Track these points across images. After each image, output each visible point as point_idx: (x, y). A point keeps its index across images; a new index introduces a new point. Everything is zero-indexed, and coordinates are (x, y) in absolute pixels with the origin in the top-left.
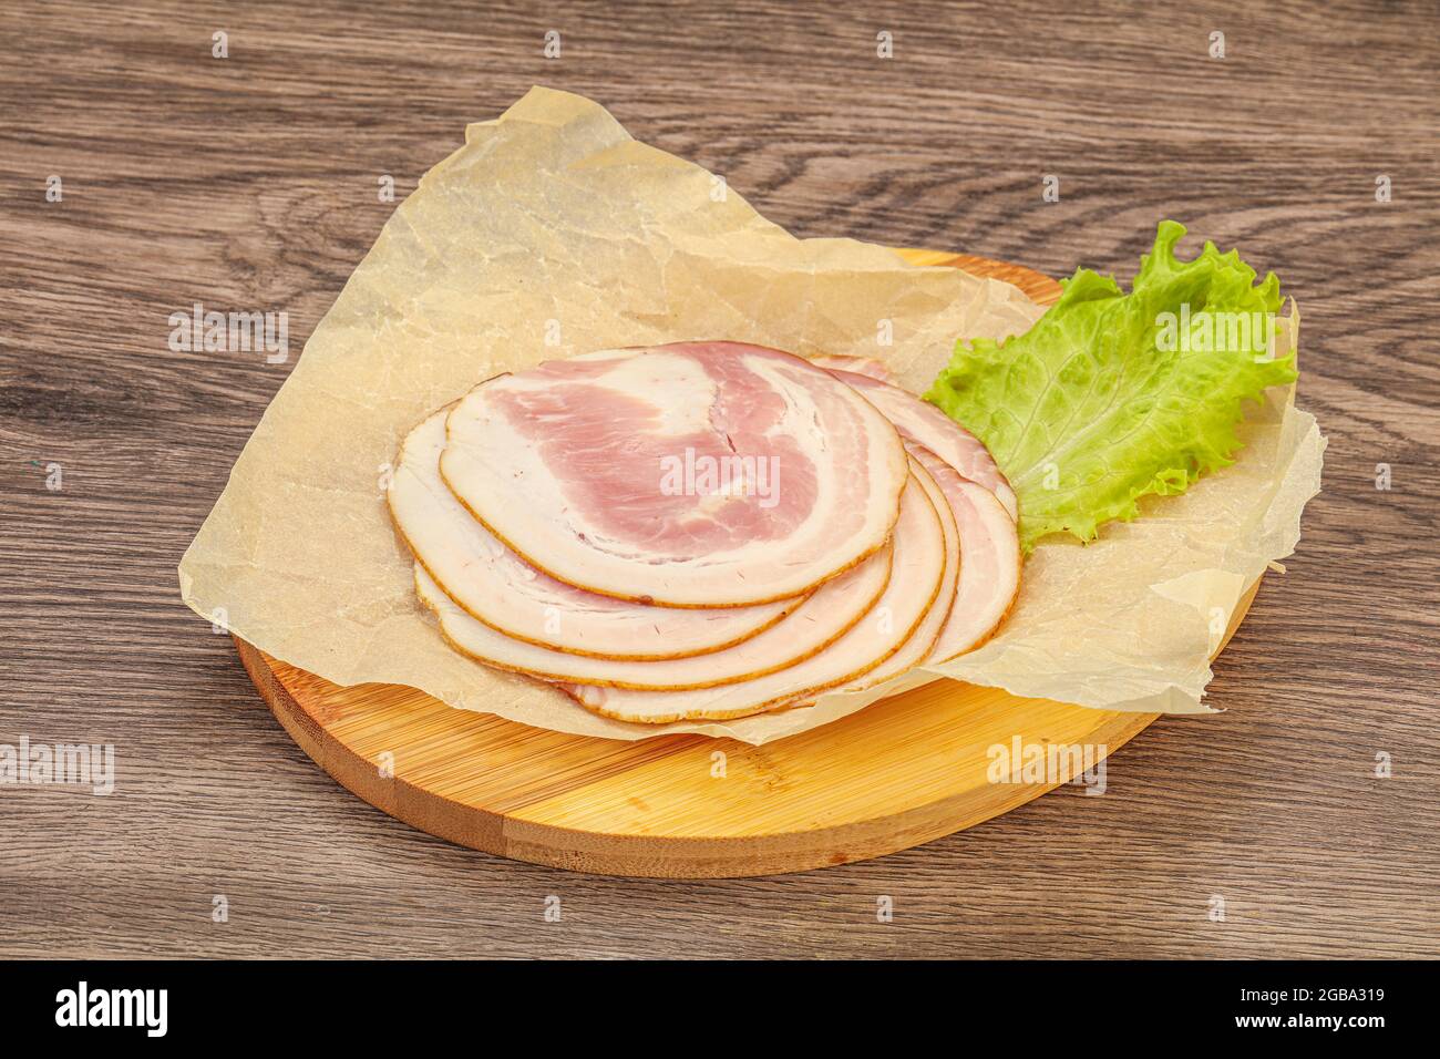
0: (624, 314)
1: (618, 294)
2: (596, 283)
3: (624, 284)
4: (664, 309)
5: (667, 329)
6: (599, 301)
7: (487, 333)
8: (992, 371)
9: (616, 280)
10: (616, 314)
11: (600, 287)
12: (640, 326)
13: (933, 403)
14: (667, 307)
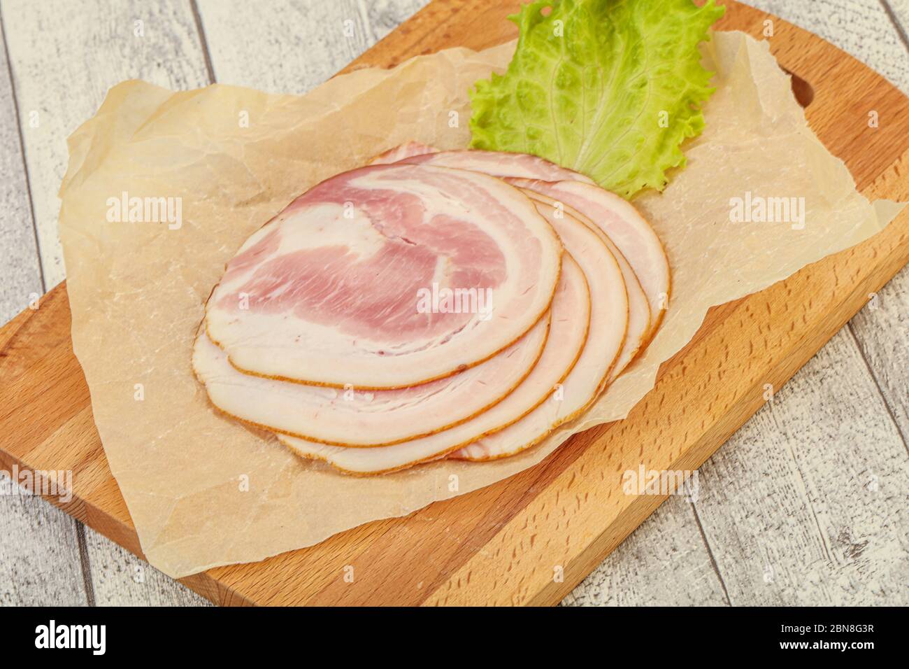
0: (237, 206)
1: (225, 195)
2: (205, 197)
3: (225, 187)
4: (260, 188)
5: (269, 200)
6: (215, 208)
7: (171, 269)
8: (503, 102)
9: (218, 187)
10: (232, 209)
11: (209, 197)
12: (252, 208)
13: (478, 147)
14: (261, 185)
